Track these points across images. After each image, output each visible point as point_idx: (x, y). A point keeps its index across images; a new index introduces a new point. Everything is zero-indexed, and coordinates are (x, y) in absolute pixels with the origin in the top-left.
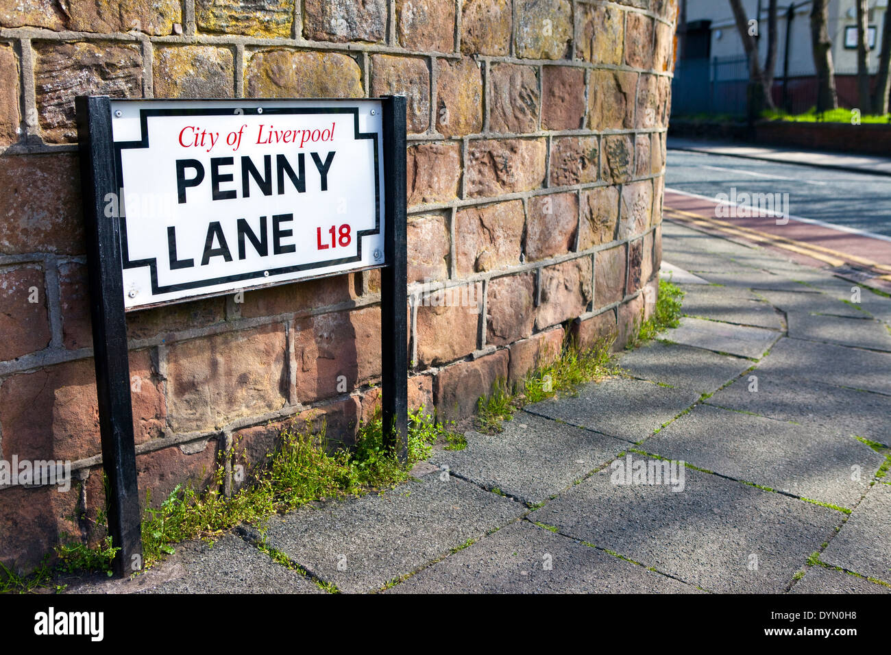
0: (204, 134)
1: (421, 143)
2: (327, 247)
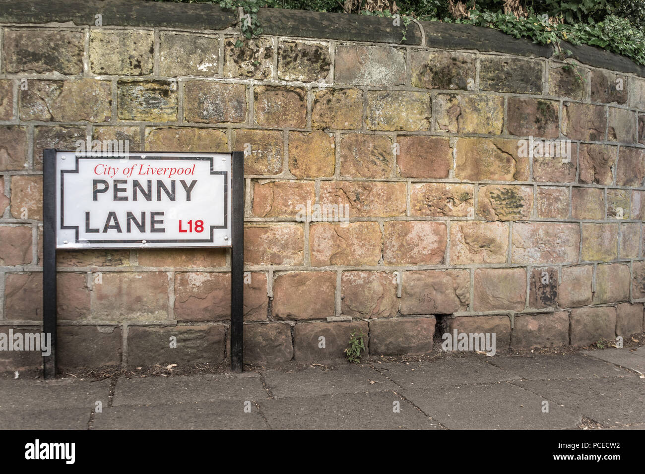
0: (110, 168)
1: (277, 180)
2: (186, 231)
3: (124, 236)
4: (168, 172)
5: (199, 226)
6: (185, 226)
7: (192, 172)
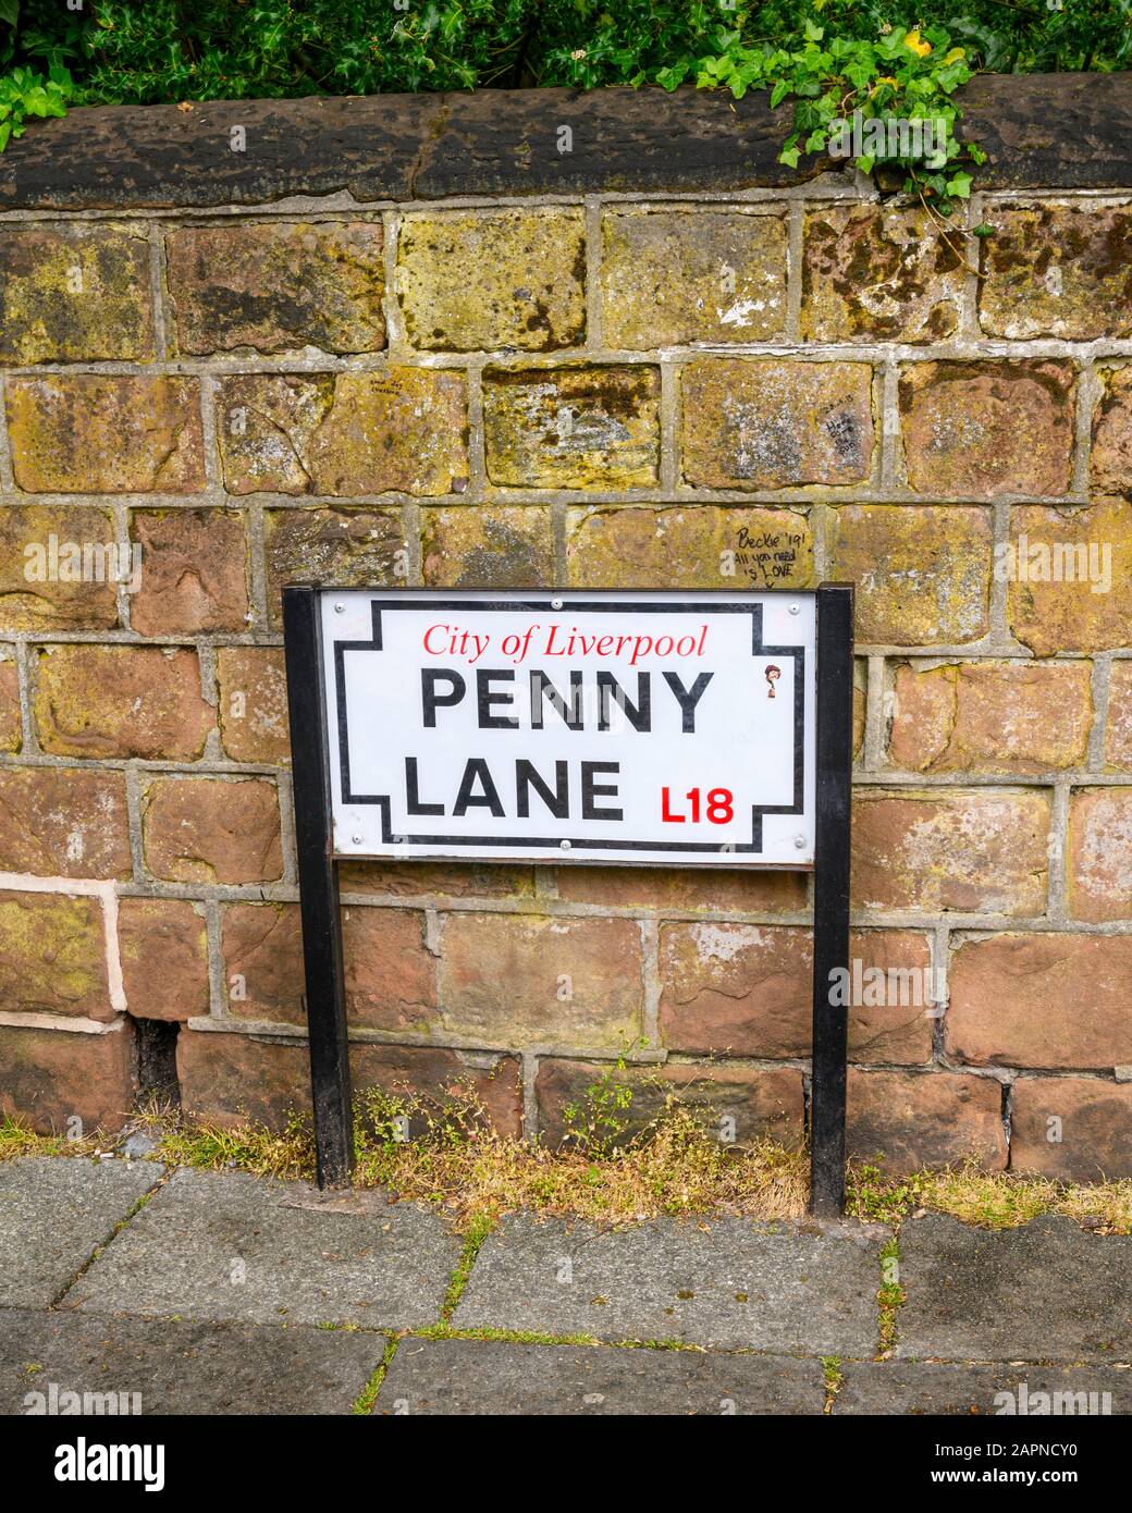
0: (465, 636)
1: (968, 661)
2: (681, 819)
3: (511, 825)
4: (628, 648)
5: (720, 805)
6: (681, 805)
7: (697, 647)
